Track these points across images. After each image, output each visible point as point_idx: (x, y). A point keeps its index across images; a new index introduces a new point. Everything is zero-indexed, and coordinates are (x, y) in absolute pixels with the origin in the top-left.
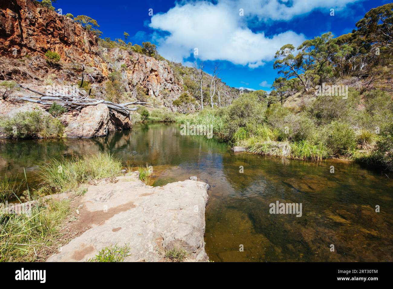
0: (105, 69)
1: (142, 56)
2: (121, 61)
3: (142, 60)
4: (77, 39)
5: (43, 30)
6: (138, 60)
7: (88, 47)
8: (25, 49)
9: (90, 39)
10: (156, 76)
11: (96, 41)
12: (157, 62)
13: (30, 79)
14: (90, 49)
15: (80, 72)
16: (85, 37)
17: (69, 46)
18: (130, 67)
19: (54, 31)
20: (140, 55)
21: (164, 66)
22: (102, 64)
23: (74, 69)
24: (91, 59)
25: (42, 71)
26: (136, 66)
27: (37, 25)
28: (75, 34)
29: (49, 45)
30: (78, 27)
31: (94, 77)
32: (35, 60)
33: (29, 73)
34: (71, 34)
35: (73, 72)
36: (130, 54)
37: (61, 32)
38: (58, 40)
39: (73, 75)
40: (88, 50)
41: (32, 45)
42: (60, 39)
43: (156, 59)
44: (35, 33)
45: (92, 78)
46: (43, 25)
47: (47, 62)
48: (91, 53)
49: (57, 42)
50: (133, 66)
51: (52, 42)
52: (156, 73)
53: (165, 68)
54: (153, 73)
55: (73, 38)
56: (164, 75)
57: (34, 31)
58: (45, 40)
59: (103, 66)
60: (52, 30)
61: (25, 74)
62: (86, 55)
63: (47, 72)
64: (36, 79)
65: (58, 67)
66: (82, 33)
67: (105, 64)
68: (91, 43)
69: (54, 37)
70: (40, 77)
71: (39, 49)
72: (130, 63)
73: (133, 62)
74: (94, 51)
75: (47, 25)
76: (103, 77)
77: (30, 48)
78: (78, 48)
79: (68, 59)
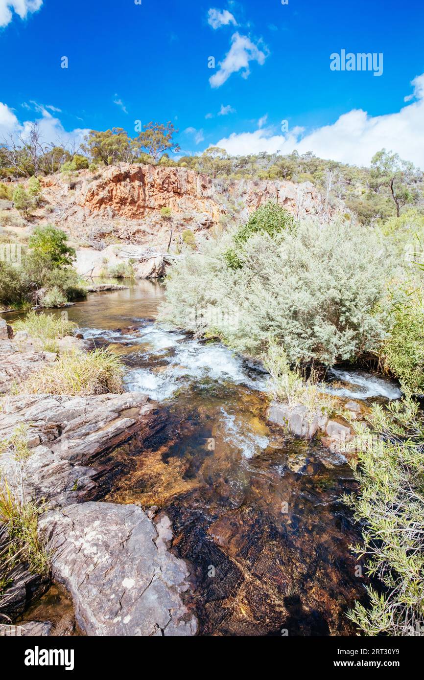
0: (216, 213)
1: (274, 183)
2: (244, 195)
3: (272, 189)
4: (189, 187)
5: (161, 189)
6: (266, 189)
7: (201, 193)
8: (147, 210)
9: (203, 183)
10: (293, 206)
11: (210, 182)
12: (295, 186)
13: (148, 235)
14: (202, 194)
15: (190, 220)
16: (198, 182)
17: (182, 196)
18: (253, 202)
19: (169, 186)
20: (270, 182)
21: (305, 190)
22: (213, 207)
23: (184, 219)
24: (202, 204)
25: (158, 226)
26: (263, 198)
27: (156, 186)
28: (188, 182)
29: (164, 201)
30: (191, 174)
31: (202, 224)
32: (153, 217)
33: (148, 230)
34: (184, 183)
35: (182, 222)
36: (256, 184)
37: (174, 185)
38: (172, 194)
39: (182, 225)
40: (201, 195)
41: (151, 205)
42: (174, 192)
43: (294, 183)
44: (154, 193)
45: (201, 226)
46: (160, 185)
47: (162, 217)
48: (203, 197)
49: (171, 196)
50: (257, 200)
51: (167, 197)
52: (293, 202)
53: (308, 193)
54: (289, 203)
55: (185, 187)
56: (305, 203)
57: (154, 192)
58: (162, 197)
59: (215, 209)
60: (166, 186)
61: (144, 232)
62: (197, 201)
63: (161, 226)
64: (152, 234)
65: (169, 219)
66: (195, 179)
67: (217, 207)
68: (204, 187)
69: (168, 192)
70: (155, 233)
71: (157, 207)
72: (254, 196)
73: (258, 195)
74: (206, 195)
75: (163, 183)
76: (212, 223)
77: (151, 208)
78: (190, 197)
79: (180, 209)
